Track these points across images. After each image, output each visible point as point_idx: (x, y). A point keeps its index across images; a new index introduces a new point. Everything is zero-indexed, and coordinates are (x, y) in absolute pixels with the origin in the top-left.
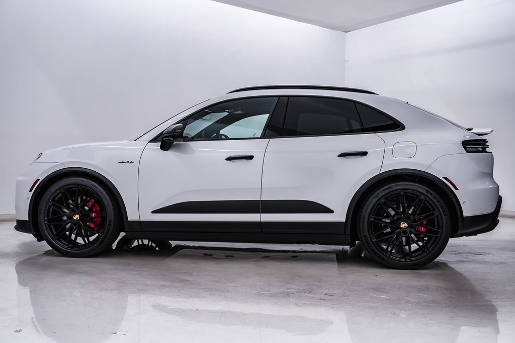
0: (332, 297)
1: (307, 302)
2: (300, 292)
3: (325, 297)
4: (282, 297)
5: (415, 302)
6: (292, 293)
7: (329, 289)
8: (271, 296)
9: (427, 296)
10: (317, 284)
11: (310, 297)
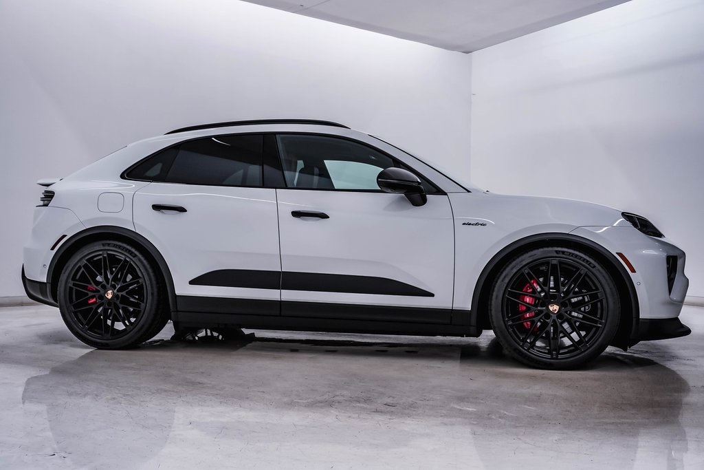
0: (393, 409)
1: (353, 415)
2: (350, 401)
3: (383, 408)
4: (321, 407)
5: (512, 416)
6: (339, 402)
7: (394, 398)
8: (305, 406)
9: (534, 408)
10: (381, 390)
11: (361, 407)
